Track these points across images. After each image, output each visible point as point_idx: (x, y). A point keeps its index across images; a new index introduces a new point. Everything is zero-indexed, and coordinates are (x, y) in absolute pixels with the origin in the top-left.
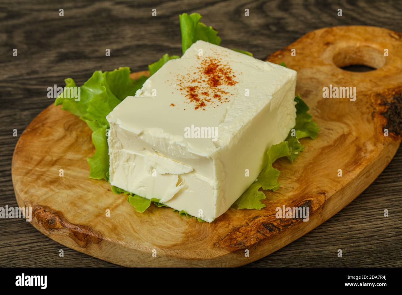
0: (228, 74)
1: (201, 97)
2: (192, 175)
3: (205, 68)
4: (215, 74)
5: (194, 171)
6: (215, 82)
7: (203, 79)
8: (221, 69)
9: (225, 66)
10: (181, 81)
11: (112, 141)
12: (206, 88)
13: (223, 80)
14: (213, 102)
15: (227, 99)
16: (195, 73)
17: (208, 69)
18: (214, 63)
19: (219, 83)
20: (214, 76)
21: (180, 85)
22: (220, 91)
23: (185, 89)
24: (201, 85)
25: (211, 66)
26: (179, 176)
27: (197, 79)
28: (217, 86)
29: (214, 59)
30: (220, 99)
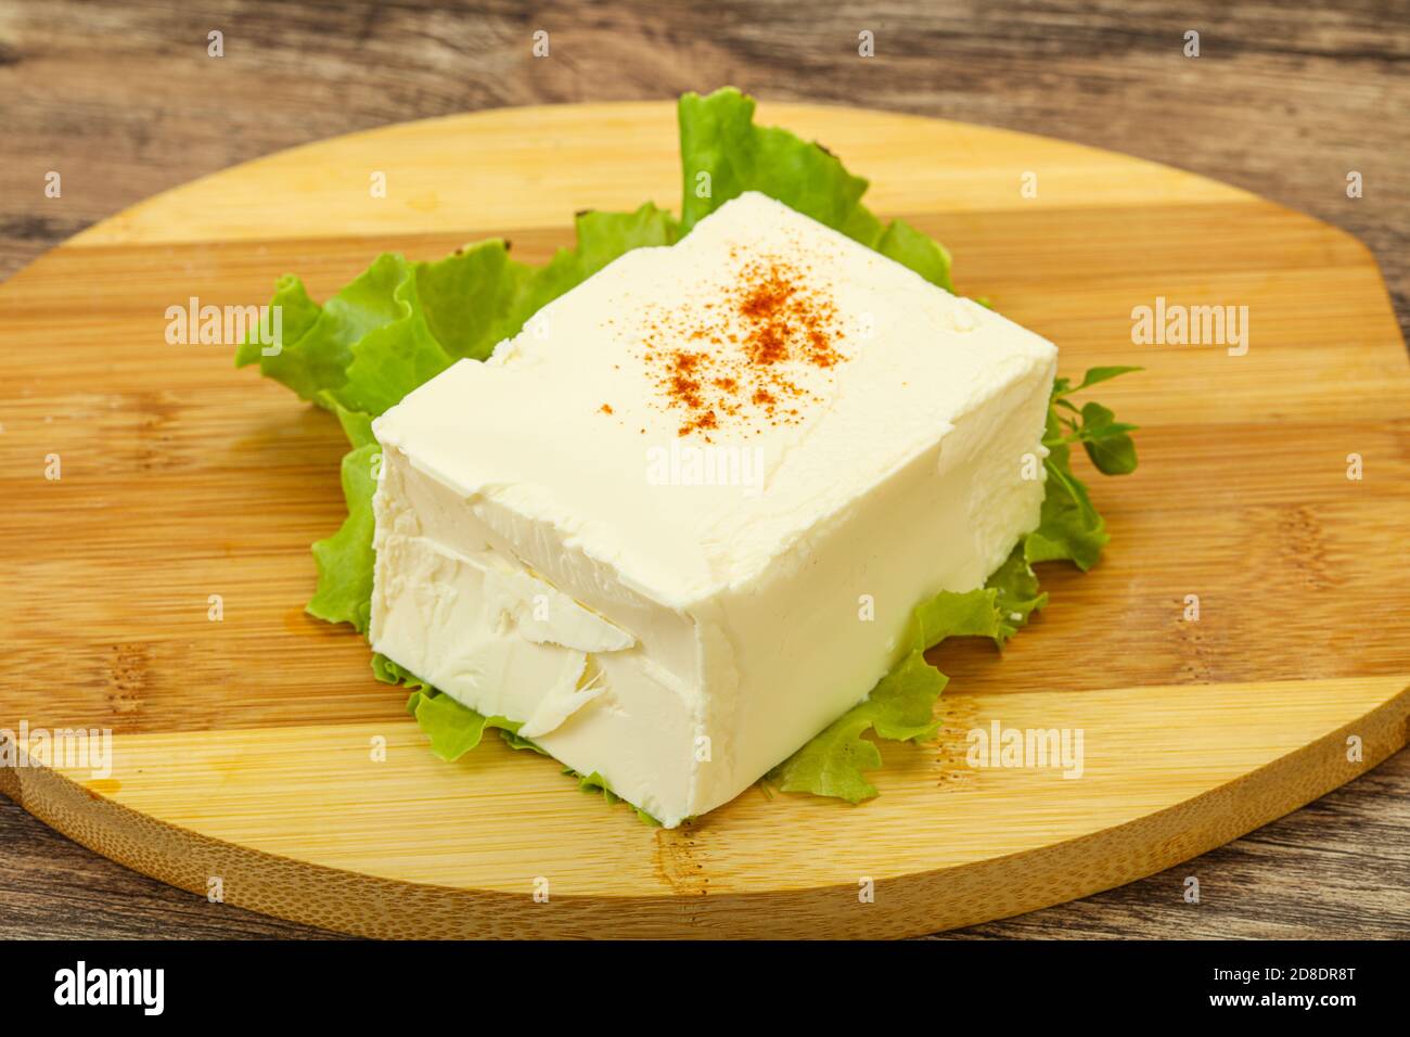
0: (823, 323)
1: (709, 395)
2: (632, 660)
3: (749, 293)
4: (777, 318)
5: (637, 648)
6: (770, 348)
7: (733, 330)
8: (800, 304)
9: (817, 293)
10: (654, 327)
11: (388, 504)
12: (733, 365)
13: (799, 345)
14: (745, 418)
15: (794, 412)
16: (709, 307)
17: (758, 296)
18: (782, 278)
19: (784, 353)
20: (773, 326)
21: (650, 341)
22: (779, 380)
23: (663, 357)
24: (718, 352)
25: (771, 289)
26: (590, 658)
27: (712, 328)
28: (771, 363)
29: (784, 265)
30: (773, 408)
